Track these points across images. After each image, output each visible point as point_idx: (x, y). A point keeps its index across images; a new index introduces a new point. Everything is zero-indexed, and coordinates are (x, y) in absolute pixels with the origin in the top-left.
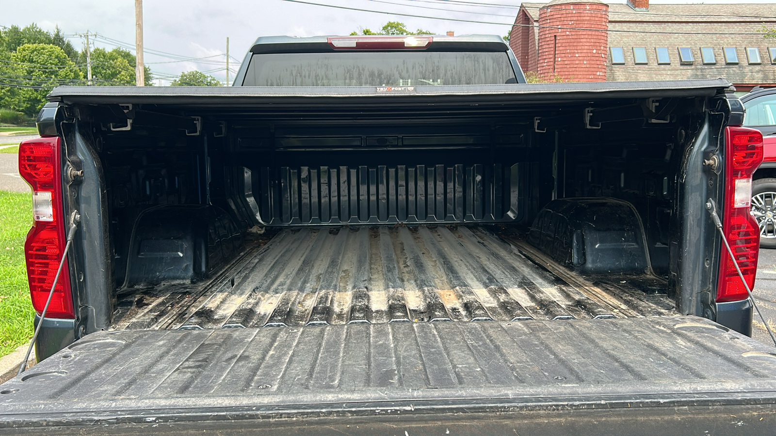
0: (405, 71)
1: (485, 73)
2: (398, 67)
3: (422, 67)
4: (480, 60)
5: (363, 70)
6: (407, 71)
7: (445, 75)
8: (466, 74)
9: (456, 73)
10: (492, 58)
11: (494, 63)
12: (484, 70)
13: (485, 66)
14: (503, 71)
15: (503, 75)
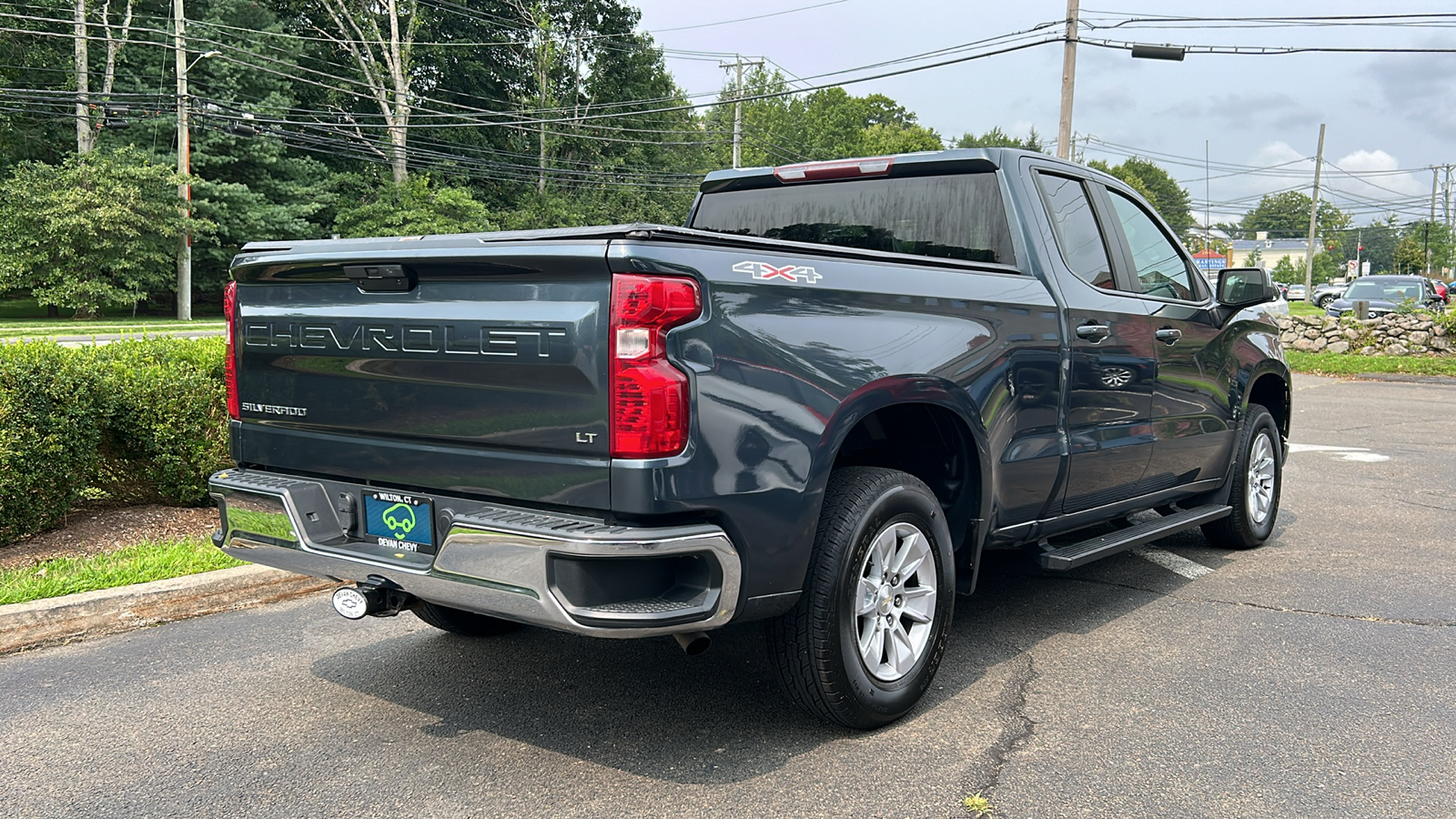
0: (861, 207)
1: (963, 205)
2: (853, 201)
3: (883, 200)
4: (959, 186)
5: (813, 208)
6: (864, 208)
7: (910, 210)
8: (937, 207)
9: (925, 206)
10: (976, 183)
11: (977, 188)
12: (963, 200)
13: (963, 195)
14: (988, 200)
15: (987, 207)
